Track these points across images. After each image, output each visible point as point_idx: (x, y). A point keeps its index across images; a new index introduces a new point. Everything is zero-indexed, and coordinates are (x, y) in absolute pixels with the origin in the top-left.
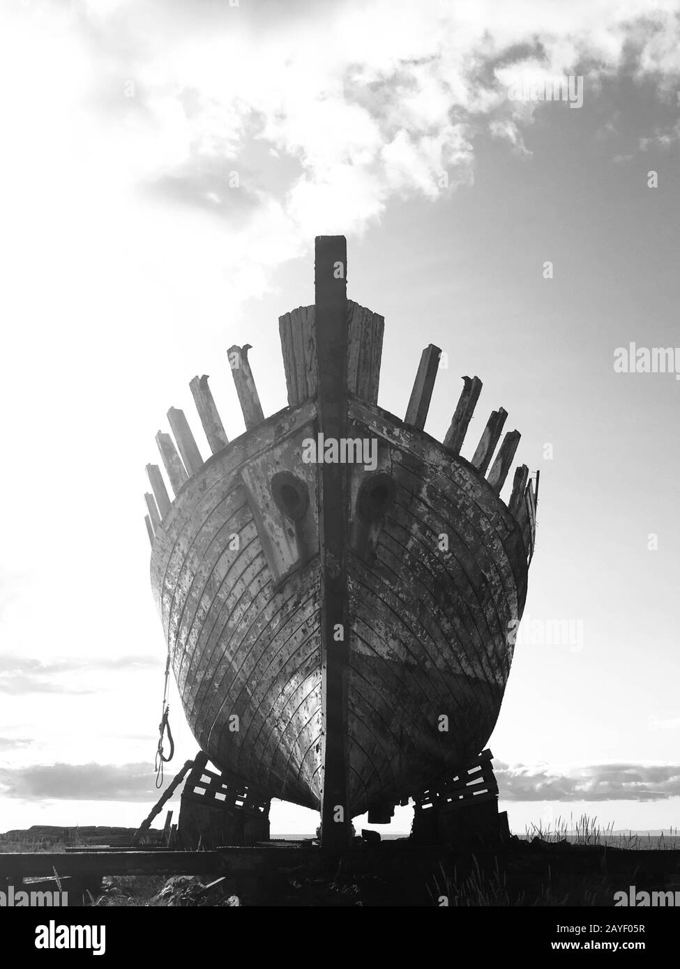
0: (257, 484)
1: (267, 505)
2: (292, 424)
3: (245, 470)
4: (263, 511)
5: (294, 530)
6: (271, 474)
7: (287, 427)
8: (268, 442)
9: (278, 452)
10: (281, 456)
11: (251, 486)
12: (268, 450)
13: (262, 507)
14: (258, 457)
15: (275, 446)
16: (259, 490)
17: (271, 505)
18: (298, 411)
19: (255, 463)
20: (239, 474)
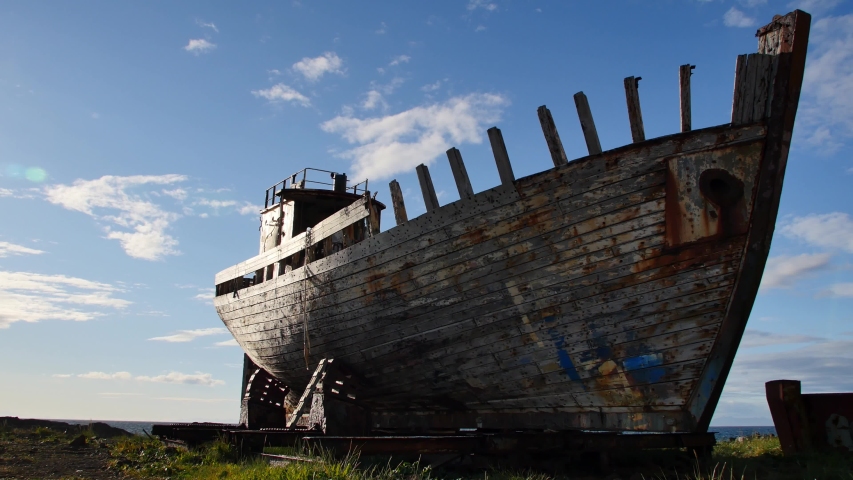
0: (684, 173)
1: (689, 190)
2: (737, 136)
3: (675, 161)
4: (682, 193)
5: (717, 213)
6: (703, 168)
7: (731, 137)
8: (708, 144)
9: (718, 154)
10: (719, 158)
11: (676, 173)
12: (708, 150)
13: (682, 190)
14: (694, 153)
15: (716, 149)
16: (684, 177)
17: (693, 191)
18: (746, 129)
19: (688, 157)
20: (666, 161)
